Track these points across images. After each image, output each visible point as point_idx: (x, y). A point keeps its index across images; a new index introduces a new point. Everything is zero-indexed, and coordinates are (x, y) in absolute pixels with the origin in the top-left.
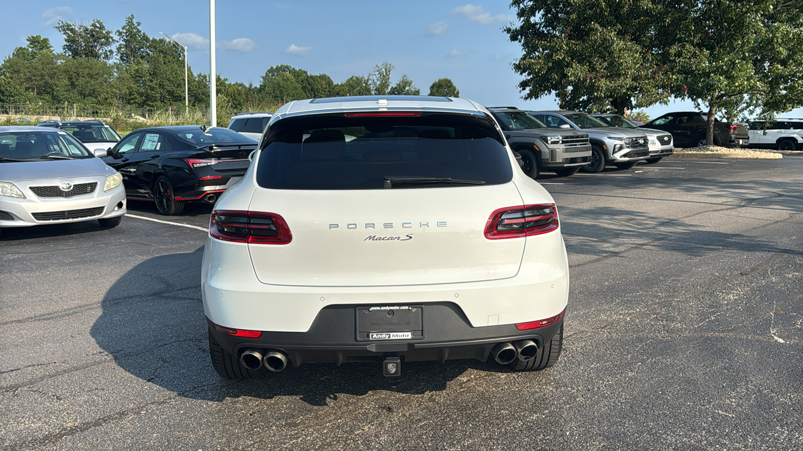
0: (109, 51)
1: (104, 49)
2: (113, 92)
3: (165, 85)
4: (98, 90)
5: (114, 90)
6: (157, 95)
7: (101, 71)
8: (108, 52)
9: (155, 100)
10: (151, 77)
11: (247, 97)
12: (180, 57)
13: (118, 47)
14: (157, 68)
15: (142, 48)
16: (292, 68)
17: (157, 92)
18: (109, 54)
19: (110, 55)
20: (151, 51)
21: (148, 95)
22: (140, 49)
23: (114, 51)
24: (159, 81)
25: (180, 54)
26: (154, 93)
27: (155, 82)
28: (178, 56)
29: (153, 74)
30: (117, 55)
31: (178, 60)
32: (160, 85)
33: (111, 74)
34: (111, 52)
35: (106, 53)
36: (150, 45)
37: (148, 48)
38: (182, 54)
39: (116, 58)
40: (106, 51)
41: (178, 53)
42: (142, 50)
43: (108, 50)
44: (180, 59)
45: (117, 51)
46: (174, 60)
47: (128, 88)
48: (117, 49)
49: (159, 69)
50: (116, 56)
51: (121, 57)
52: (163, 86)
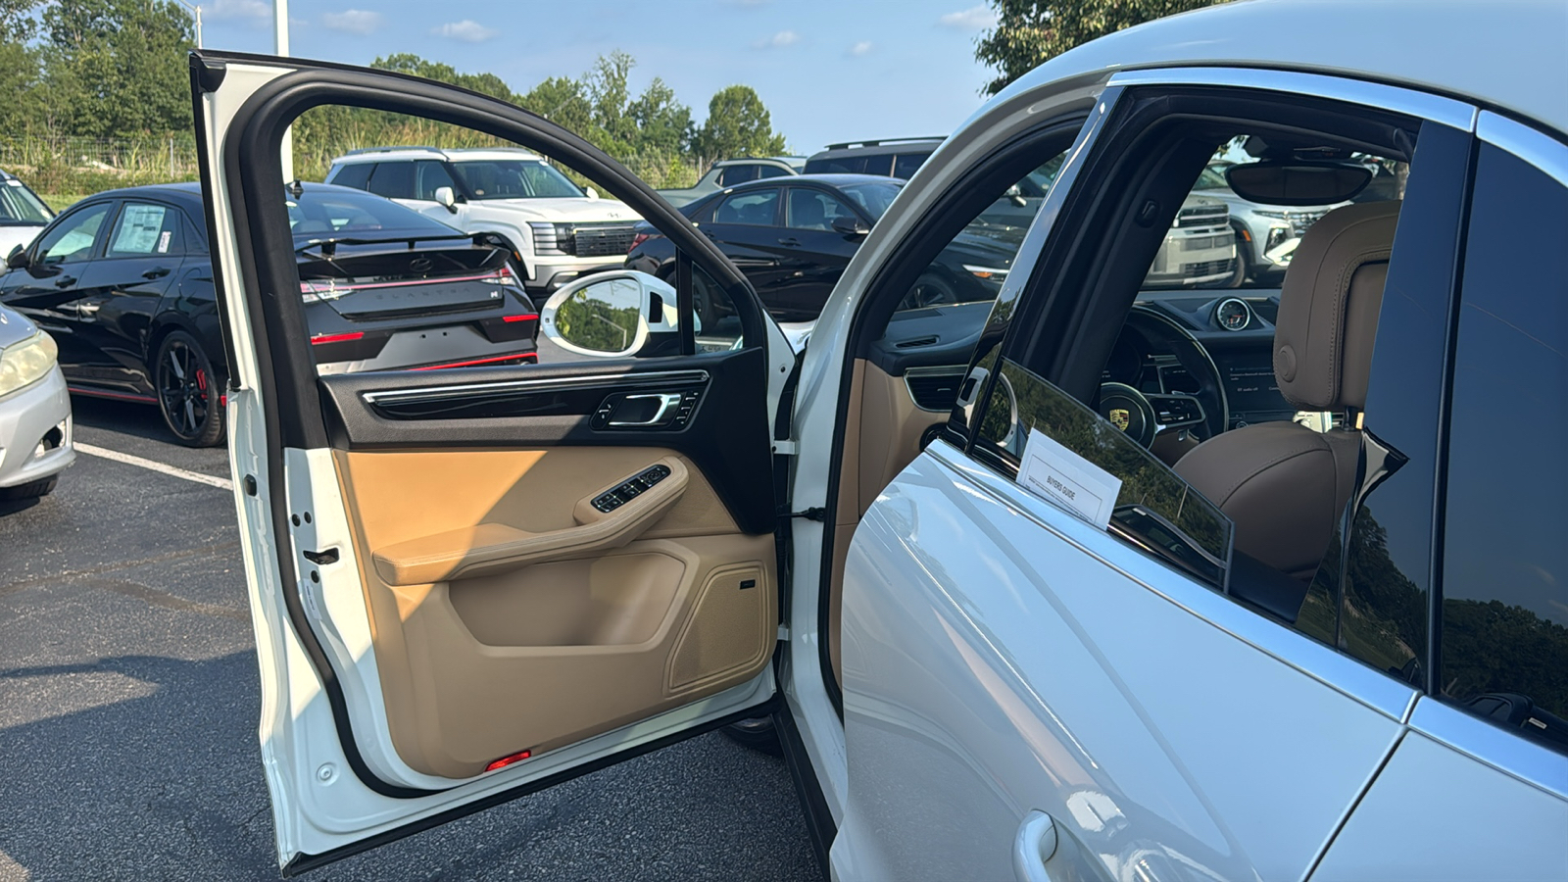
0: (27, 22)
1: (14, 16)
2: (39, 110)
3: (154, 95)
4: (6, 105)
5: (41, 104)
6: (137, 116)
7: (9, 64)
8: (23, 23)
9: (132, 127)
10: (121, 77)
11: (330, 120)
12: (183, 35)
13: (46, 12)
14: (135, 58)
15: (100, 15)
16: (422, 60)
17: (136, 110)
18: (26, 27)
19: (29, 30)
20: (121, 23)
21: (117, 115)
22: (95, 18)
23: (38, 22)
24: (139, 85)
25: (182, 30)
26: (130, 111)
27: (130, 87)
28: (180, 34)
29: (127, 71)
30: (43, 29)
31: (179, 42)
32: (143, 94)
33: (32, 71)
34: (31, 22)
35: (21, 26)
36: (117, 10)
37: (113, 15)
38: (187, 30)
39: (42, 37)
40: (19, 20)
41: (179, 26)
42: (99, 19)
43: (24, 18)
44: (184, 39)
45: (44, 21)
46: (170, 42)
47: (70, 101)
48: (44, 17)
49: (139, 60)
50: (43, 33)
51: (54, 35)
52: (149, 98)
